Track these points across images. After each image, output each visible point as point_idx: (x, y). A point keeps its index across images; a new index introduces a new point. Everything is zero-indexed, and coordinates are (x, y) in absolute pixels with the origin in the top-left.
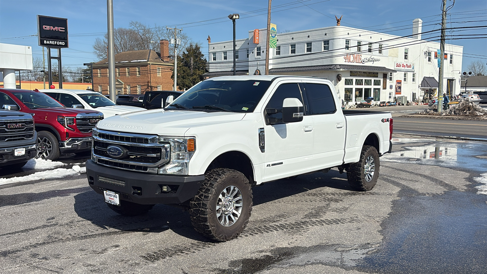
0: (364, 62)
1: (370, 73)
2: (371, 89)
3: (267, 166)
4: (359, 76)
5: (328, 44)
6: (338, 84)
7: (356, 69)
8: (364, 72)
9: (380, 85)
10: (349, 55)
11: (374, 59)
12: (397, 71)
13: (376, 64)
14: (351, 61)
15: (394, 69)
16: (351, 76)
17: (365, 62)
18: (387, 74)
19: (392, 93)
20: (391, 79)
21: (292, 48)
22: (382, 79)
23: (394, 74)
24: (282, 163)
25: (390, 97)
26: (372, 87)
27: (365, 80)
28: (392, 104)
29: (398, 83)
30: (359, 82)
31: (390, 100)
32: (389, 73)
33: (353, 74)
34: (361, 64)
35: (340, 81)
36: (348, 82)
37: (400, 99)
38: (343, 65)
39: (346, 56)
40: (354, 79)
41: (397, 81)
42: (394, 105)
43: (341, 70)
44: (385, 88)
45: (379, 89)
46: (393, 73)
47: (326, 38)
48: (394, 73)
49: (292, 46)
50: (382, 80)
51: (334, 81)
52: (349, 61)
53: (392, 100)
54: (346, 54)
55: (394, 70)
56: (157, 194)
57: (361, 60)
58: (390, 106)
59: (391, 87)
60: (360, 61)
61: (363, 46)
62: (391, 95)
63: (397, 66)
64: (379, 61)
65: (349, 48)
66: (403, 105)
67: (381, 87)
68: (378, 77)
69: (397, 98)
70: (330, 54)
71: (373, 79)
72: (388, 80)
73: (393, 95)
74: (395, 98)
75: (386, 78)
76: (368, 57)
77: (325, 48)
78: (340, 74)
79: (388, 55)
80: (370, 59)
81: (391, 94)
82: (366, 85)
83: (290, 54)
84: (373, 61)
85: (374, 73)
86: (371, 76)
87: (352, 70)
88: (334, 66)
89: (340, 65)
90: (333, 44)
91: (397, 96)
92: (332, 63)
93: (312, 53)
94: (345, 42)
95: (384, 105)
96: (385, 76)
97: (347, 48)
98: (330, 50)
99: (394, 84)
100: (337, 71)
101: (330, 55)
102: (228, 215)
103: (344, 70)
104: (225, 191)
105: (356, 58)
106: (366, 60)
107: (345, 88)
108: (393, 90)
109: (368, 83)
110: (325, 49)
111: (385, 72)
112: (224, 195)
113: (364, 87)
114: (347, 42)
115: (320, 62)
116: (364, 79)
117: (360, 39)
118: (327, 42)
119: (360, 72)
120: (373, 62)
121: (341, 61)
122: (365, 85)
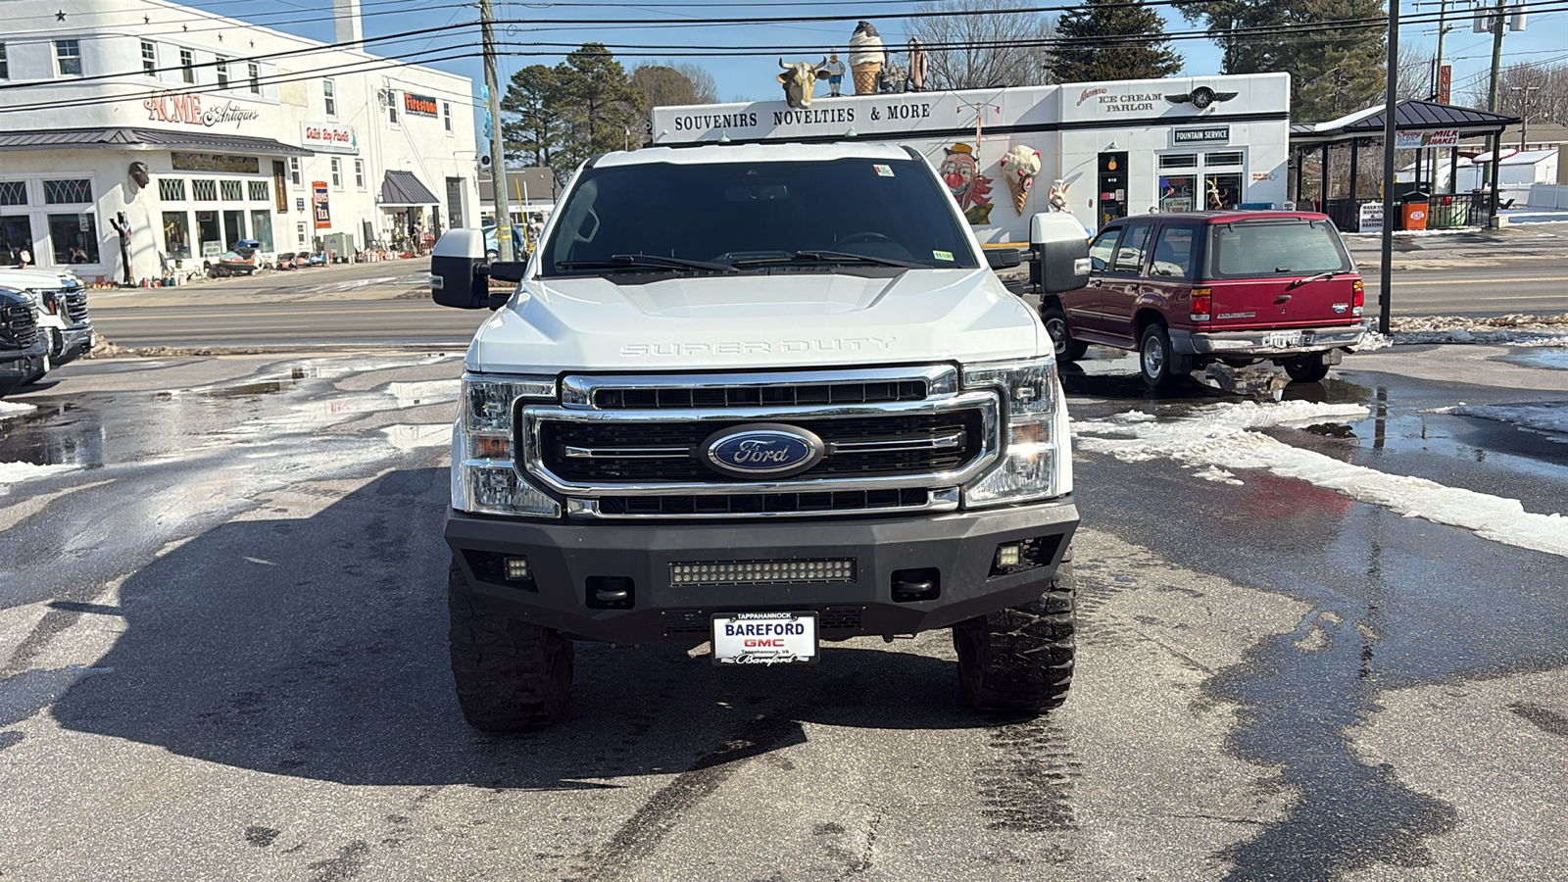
0: (209, 120)
1: (232, 158)
2: (242, 212)
4: (203, 169)
5: (76, 52)
6: (137, 196)
7: (192, 145)
8: (216, 157)
9: (268, 199)
10: (159, 99)
11: (238, 112)
12: (314, 152)
13: (248, 129)
14: (170, 117)
15: (300, 146)
16: (175, 168)
17: (213, 121)
18: (283, 163)
19: (304, 224)
20: (296, 178)
22: (273, 178)
23: (304, 162)
25: (301, 238)
26: (246, 205)
27: (221, 182)
28: (315, 259)
29: (318, 191)
30: (204, 191)
31: (301, 247)
32: (289, 159)
33: (180, 162)
34: (202, 129)
35: (143, 187)
36: (170, 191)
37: (333, 244)
38: (146, 130)
39: (150, 100)
40: (188, 179)
41: (315, 184)
42: (318, 262)
43: (144, 147)
44: (283, 208)
45: (266, 212)
46: (299, 159)
47: (65, 29)
48: (303, 158)
50: (271, 181)
51: (120, 186)
52: (163, 118)
53: (309, 247)
54: (150, 95)
55: (301, 149)
57: (202, 115)
58: (308, 265)
59: (300, 205)
60: (198, 120)
62: (302, 230)
63: (308, 137)
64: (254, 118)
65: (157, 73)
66: (345, 261)
67: (270, 204)
68: (257, 172)
69: (322, 240)
70: (91, 89)
71: (245, 180)
72: (289, 183)
73: (310, 231)
74: (317, 239)
75: (283, 175)
76: (222, 103)
77: (65, 68)
78: (142, 164)
79: (278, 99)
80: (228, 111)
81: (302, 226)
82: (228, 199)
84: (240, 117)
85: (245, 159)
86: (237, 171)
87: (175, 149)
88: (113, 133)
89: (135, 130)
90: (95, 52)
91: (322, 233)
92: (101, 121)
93: (13, 82)
94: (140, 50)
95: (294, 264)
96: (279, 169)
97: (150, 69)
98: (85, 77)
99: (308, 195)
100: (126, 153)
101: (92, 92)
103: (152, 147)
105: (184, 106)
106: (216, 116)
108: (308, 215)
109: (231, 191)
110: (64, 71)
111: (279, 154)
113: (220, 206)
114: (147, 48)
115: (55, 120)
116: (217, 178)
117: (187, 40)
118: (68, 47)
119: (201, 155)
120: (237, 121)
121: (134, 116)
122: (223, 199)
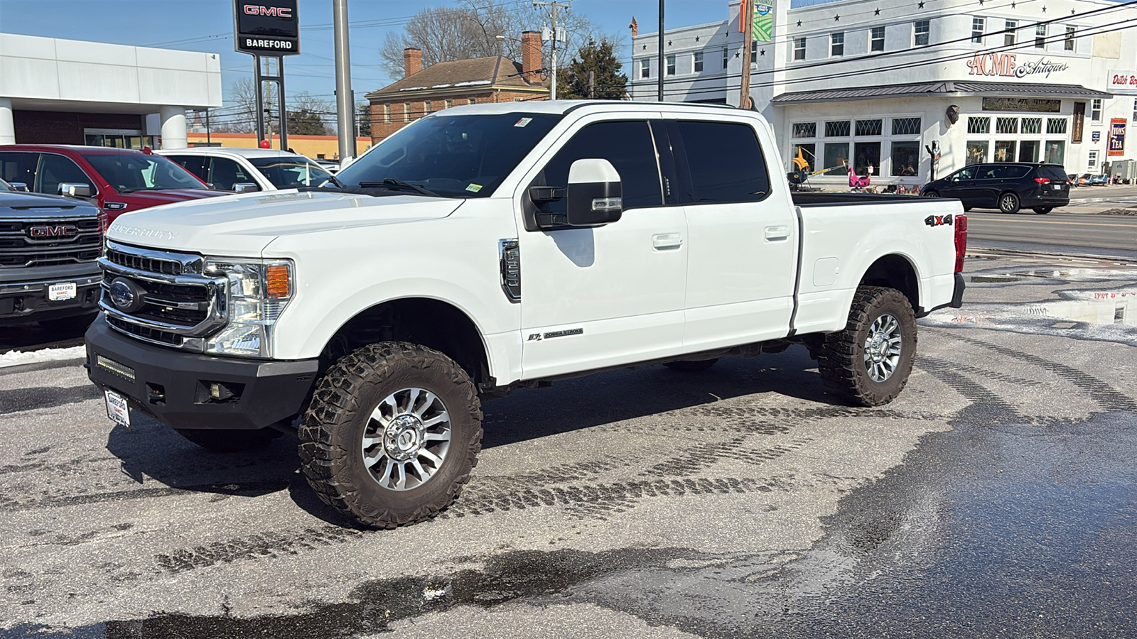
0: (1021, 72)
1: (1036, 101)
2: (1038, 142)
3: (531, 337)
4: (1008, 109)
5: (927, 29)
6: (949, 130)
7: (997, 92)
8: (1021, 100)
9: (1064, 132)
10: (981, 57)
11: (1049, 66)
12: (1113, 95)
13: (1055, 78)
14: (987, 71)
15: (1105, 91)
16: (984, 109)
17: (1025, 73)
18: (1084, 104)
19: (1097, 152)
20: (1096, 116)
21: (834, 41)
22: (1072, 116)
23: (1106, 103)
24: (580, 331)
25: (1092, 163)
26: (1043, 137)
27: (1023, 119)
28: (1097, 180)
29: (1115, 126)
30: (1004, 126)
31: (1090, 170)
32: (1092, 101)
33: (989, 105)
34: (1015, 80)
35: (953, 123)
36: (976, 125)
37: (1120, 168)
38: (964, 82)
39: (972, 59)
40: (993, 117)
41: (1113, 120)
42: (1101, 183)
43: (959, 94)
44: (1077, 139)
45: (1061, 143)
46: (1102, 100)
47: (922, 15)
48: (1106, 100)
49: (834, 35)
50: (1070, 119)
51: (938, 123)
52: (981, 73)
53: (1097, 170)
54: (974, 54)
55: (1105, 93)
56: (200, 403)
57: (1015, 69)
58: (1089, 185)
59: (1096, 137)
60: (1012, 72)
61: (1020, 31)
62: (1094, 157)
63: (1114, 83)
64: (1063, 70)
65: (983, 38)
66: (1126, 182)
67: (1066, 137)
68: (1059, 111)
69: (1110, 165)
70: (932, 54)
71: (1045, 118)
72: (1088, 120)
73: (1101, 158)
74: (1107, 164)
75: (1083, 113)
76: (1035, 60)
77: (918, 40)
78: (955, 106)
79: (1091, 54)
80: (1041, 65)
81: (1094, 154)
82: (1027, 132)
83: (830, 57)
84: (1049, 69)
85: (1049, 101)
86: (1039, 111)
87: (986, 95)
88: (939, 85)
89: (956, 83)
90: (938, 28)
91: (1111, 159)
92: (935, 77)
93: (885, 52)
94: (972, 24)
95: (1074, 183)
96: (1080, 109)
97: (978, 37)
98: (930, 44)
99: (1104, 127)
100: (947, 98)
101: (932, 56)
102: (406, 462)
103: (964, 94)
104: (390, 400)
105: (1001, 63)
106: (1028, 69)
107: (968, 142)
108: (1102, 145)
109: (1031, 126)
110: (917, 42)
111: (1079, 97)
112: (386, 410)
113: (1019, 137)
114: (978, 22)
115: (906, 77)
116: (1020, 116)
117: (1012, 13)
118: (922, 25)
119: (1009, 99)
120: (1047, 73)
121: (957, 71)
122: (1022, 132)
